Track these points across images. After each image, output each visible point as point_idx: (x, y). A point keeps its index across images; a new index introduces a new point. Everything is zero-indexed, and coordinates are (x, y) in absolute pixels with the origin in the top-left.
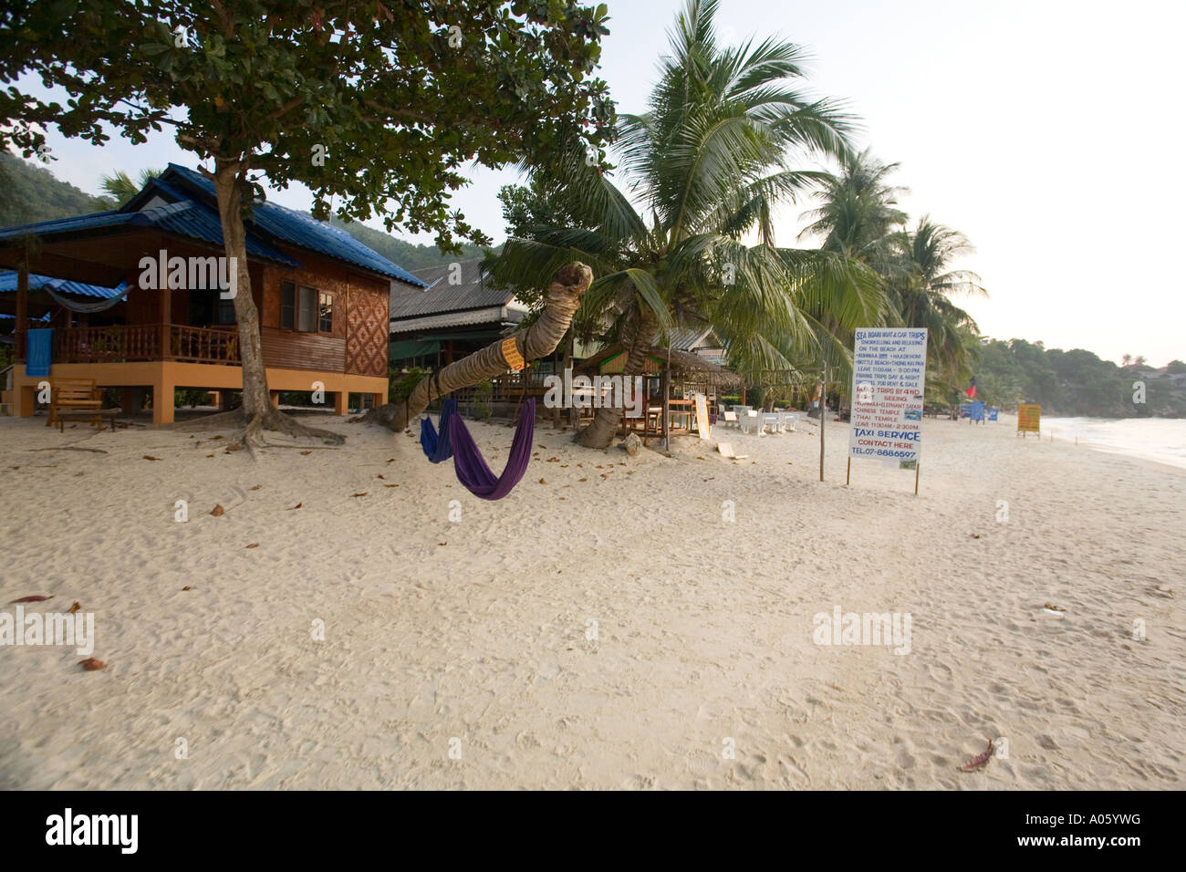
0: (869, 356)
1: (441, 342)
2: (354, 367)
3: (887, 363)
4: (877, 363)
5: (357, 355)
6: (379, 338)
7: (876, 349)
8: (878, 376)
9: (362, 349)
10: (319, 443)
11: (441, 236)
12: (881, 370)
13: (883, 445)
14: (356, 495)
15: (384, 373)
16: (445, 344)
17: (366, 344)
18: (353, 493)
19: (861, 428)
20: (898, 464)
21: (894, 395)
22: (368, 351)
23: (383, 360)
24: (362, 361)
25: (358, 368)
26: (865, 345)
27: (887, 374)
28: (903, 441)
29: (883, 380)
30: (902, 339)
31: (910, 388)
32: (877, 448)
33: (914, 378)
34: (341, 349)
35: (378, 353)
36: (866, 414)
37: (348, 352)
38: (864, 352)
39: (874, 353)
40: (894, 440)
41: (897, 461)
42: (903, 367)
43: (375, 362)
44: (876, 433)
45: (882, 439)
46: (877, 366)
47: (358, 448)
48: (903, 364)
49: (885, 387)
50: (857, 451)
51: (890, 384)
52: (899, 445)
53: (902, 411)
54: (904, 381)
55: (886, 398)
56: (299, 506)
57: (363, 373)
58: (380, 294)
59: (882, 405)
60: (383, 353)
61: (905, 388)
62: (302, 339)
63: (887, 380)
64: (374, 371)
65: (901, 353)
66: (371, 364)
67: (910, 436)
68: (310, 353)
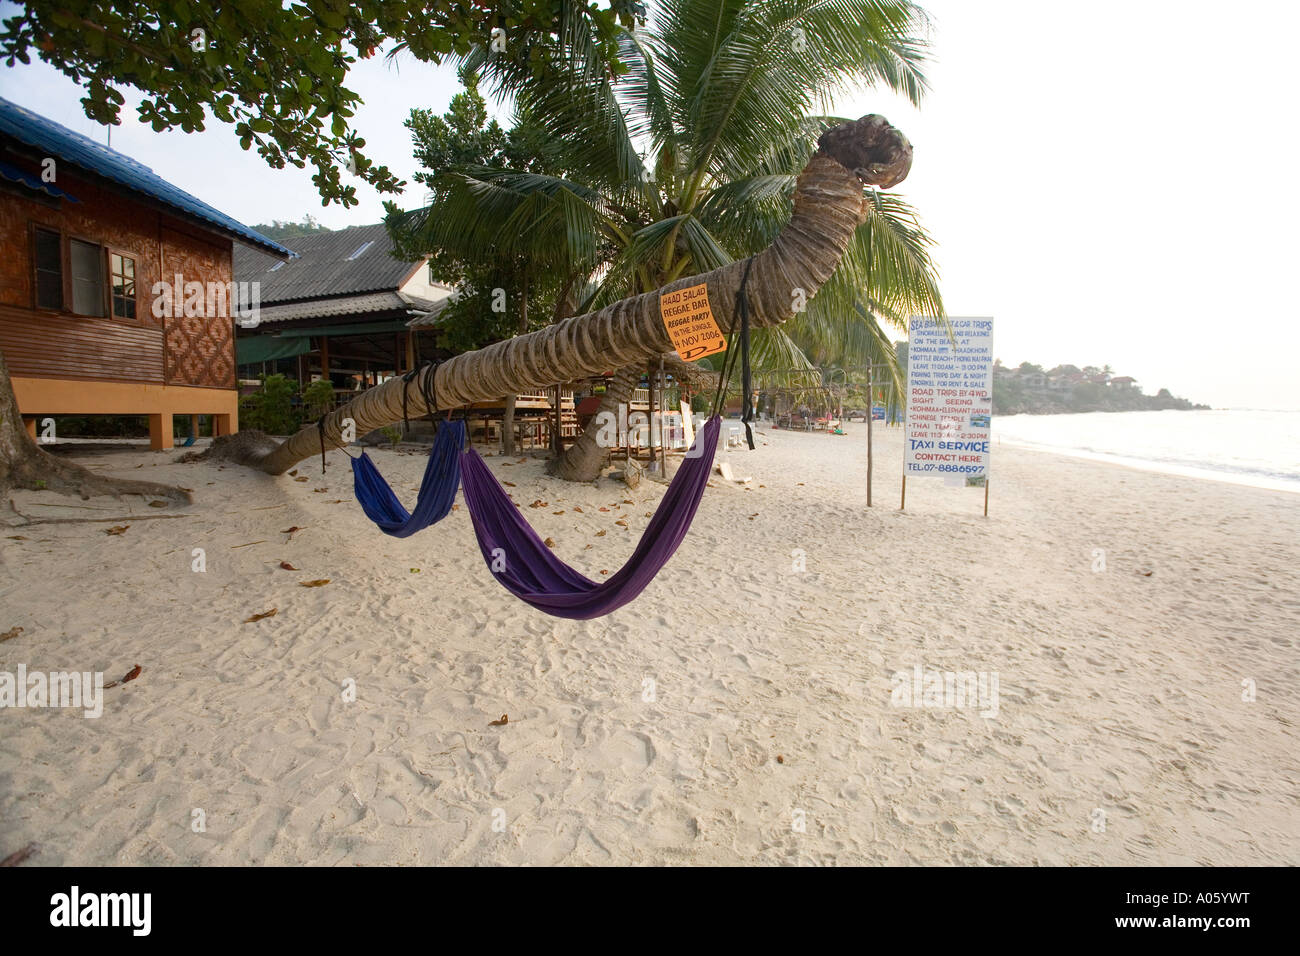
0: (926, 350)
1: (311, 339)
2: (179, 373)
3: (948, 359)
4: (936, 358)
5: (185, 356)
6: (218, 331)
7: (934, 342)
8: (938, 375)
9: (193, 346)
10: (139, 507)
11: (322, 174)
12: (940, 367)
13: (945, 459)
14: (257, 618)
15: (229, 384)
16: (315, 341)
17: (198, 338)
18: (246, 614)
19: (919, 439)
20: (964, 481)
21: (957, 397)
22: (203, 351)
23: (227, 363)
24: (194, 366)
25: (186, 376)
26: (921, 337)
27: (949, 372)
28: (970, 453)
29: (943, 379)
30: (965, 329)
31: (976, 389)
32: (938, 463)
33: (979, 376)
34: (156, 346)
35: (219, 353)
36: (923, 422)
37: (167, 350)
38: (919, 345)
39: (933, 346)
40: (958, 453)
41: (962, 477)
42: (967, 363)
43: (215, 366)
44: (936, 445)
45: (945, 452)
46: (937, 363)
47: (222, 511)
48: (967, 359)
49: (947, 388)
50: (914, 467)
51: (952, 384)
52: (965, 458)
53: (967, 416)
54: (969, 381)
55: (947, 402)
56: (134, 673)
57: (196, 383)
58: (217, 263)
59: (944, 410)
60: (226, 353)
61: (969, 389)
62: (81, 328)
63: (948, 380)
64: (214, 379)
65: (963, 346)
66: (208, 370)
67: (977, 447)
68: (99, 351)
